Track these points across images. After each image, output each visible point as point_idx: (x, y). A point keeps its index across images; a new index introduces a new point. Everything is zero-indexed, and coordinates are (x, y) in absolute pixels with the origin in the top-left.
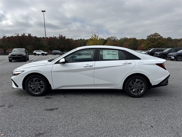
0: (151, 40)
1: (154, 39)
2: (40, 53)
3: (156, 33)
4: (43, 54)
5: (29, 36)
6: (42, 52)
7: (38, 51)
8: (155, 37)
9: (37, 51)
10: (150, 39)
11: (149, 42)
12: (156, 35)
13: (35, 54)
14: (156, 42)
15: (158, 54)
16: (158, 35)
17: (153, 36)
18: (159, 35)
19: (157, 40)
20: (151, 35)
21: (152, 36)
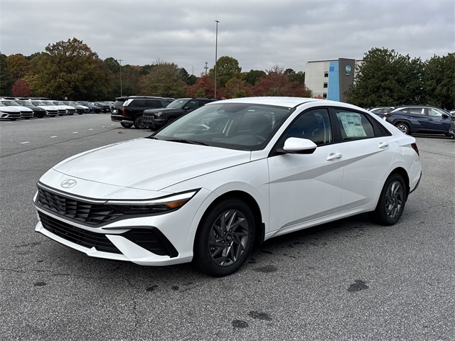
0: (59, 62)
1: (71, 58)
3: (75, 40)
8: (75, 54)
10: (58, 60)
11: (55, 68)
12: (75, 45)
14: (80, 72)
15: (159, 115)
16: (80, 48)
17: (66, 49)
18: (86, 48)
19: (82, 63)
20: (58, 44)
21: (63, 47)
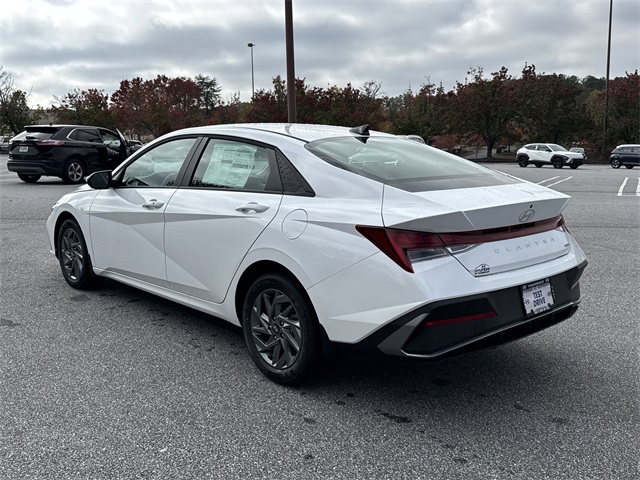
2: (546, 156)
4: (558, 162)
5: (525, 77)
6: (554, 153)
7: (537, 145)
9: (533, 148)
13: (524, 161)
